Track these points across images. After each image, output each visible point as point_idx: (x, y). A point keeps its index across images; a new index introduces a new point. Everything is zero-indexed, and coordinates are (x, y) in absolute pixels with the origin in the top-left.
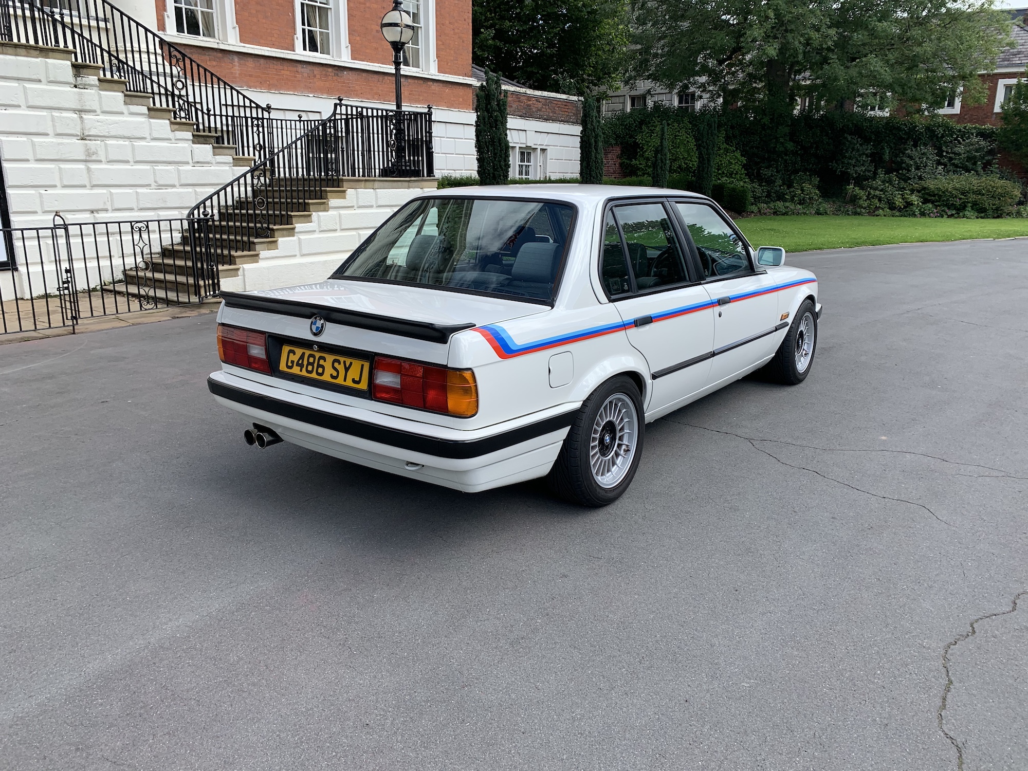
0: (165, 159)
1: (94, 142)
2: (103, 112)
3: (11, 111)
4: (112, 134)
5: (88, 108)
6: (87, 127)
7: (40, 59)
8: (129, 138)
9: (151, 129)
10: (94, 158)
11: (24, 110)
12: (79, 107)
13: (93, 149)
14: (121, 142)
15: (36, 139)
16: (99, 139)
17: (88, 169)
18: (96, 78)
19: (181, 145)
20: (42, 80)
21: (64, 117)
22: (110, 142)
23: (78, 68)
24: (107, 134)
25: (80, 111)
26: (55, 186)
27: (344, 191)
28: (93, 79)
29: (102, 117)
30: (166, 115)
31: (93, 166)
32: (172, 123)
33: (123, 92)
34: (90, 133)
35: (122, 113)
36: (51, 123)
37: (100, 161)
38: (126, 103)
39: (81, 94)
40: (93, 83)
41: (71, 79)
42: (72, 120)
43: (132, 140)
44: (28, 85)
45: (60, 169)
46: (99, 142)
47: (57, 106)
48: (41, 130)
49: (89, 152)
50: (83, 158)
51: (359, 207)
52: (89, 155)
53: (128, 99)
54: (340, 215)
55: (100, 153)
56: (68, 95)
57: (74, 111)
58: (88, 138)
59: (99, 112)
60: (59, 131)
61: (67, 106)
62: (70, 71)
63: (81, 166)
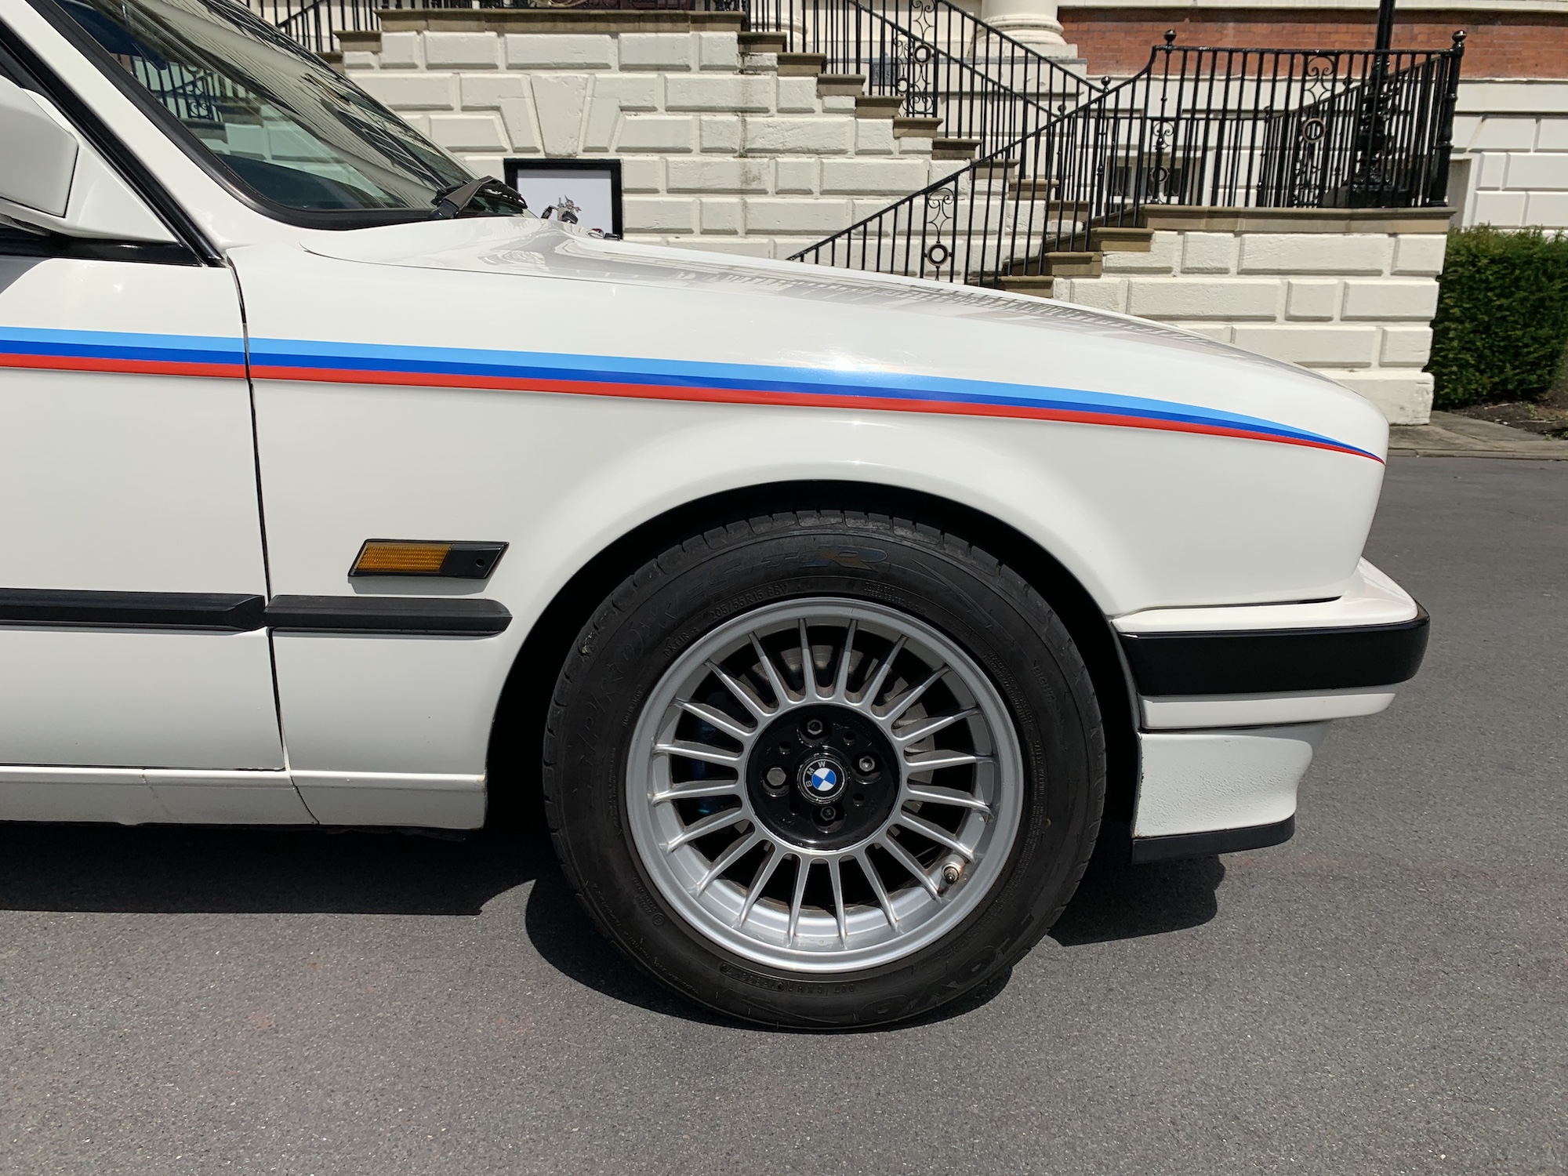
0: (874, 187)
1: (758, 160)
2: (781, 111)
3: (644, 117)
4: (789, 146)
5: (755, 105)
6: (750, 136)
7: (691, 33)
8: (817, 152)
9: (857, 135)
10: (754, 186)
11: (661, 113)
12: (742, 105)
13: (755, 172)
14: (804, 159)
15: (672, 158)
16: (768, 155)
17: (745, 205)
18: (775, 54)
19: (910, 160)
20: (691, 66)
21: (716, 123)
22: (784, 159)
23: (748, 42)
24: (780, 147)
25: (744, 111)
26: (690, 231)
27: (1148, 237)
28: (769, 57)
29: (779, 119)
30: (890, 110)
31: (752, 199)
32: (897, 124)
33: (817, 75)
34: (754, 146)
35: (811, 111)
36: (698, 132)
37: (764, 192)
38: (820, 96)
39: (746, 83)
40: (768, 63)
41: (736, 61)
42: (728, 125)
43: (822, 156)
44: (670, 75)
45: (701, 203)
46: (766, 160)
47: (707, 105)
48: (680, 144)
49: (746, 177)
50: (737, 185)
51: (1186, 271)
52: (746, 181)
53: (823, 87)
54: (1129, 287)
55: (764, 177)
56: (728, 86)
57: (735, 111)
58: (750, 155)
59: (773, 109)
60: (706, 145)
61: (723, 104)
62: (735, 48)
63: (734, 199)
